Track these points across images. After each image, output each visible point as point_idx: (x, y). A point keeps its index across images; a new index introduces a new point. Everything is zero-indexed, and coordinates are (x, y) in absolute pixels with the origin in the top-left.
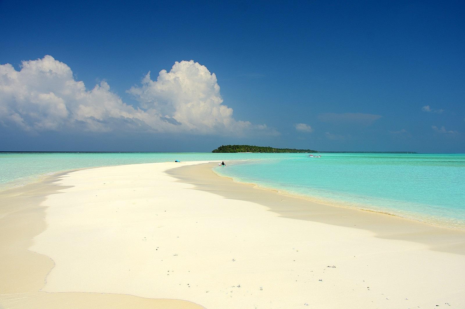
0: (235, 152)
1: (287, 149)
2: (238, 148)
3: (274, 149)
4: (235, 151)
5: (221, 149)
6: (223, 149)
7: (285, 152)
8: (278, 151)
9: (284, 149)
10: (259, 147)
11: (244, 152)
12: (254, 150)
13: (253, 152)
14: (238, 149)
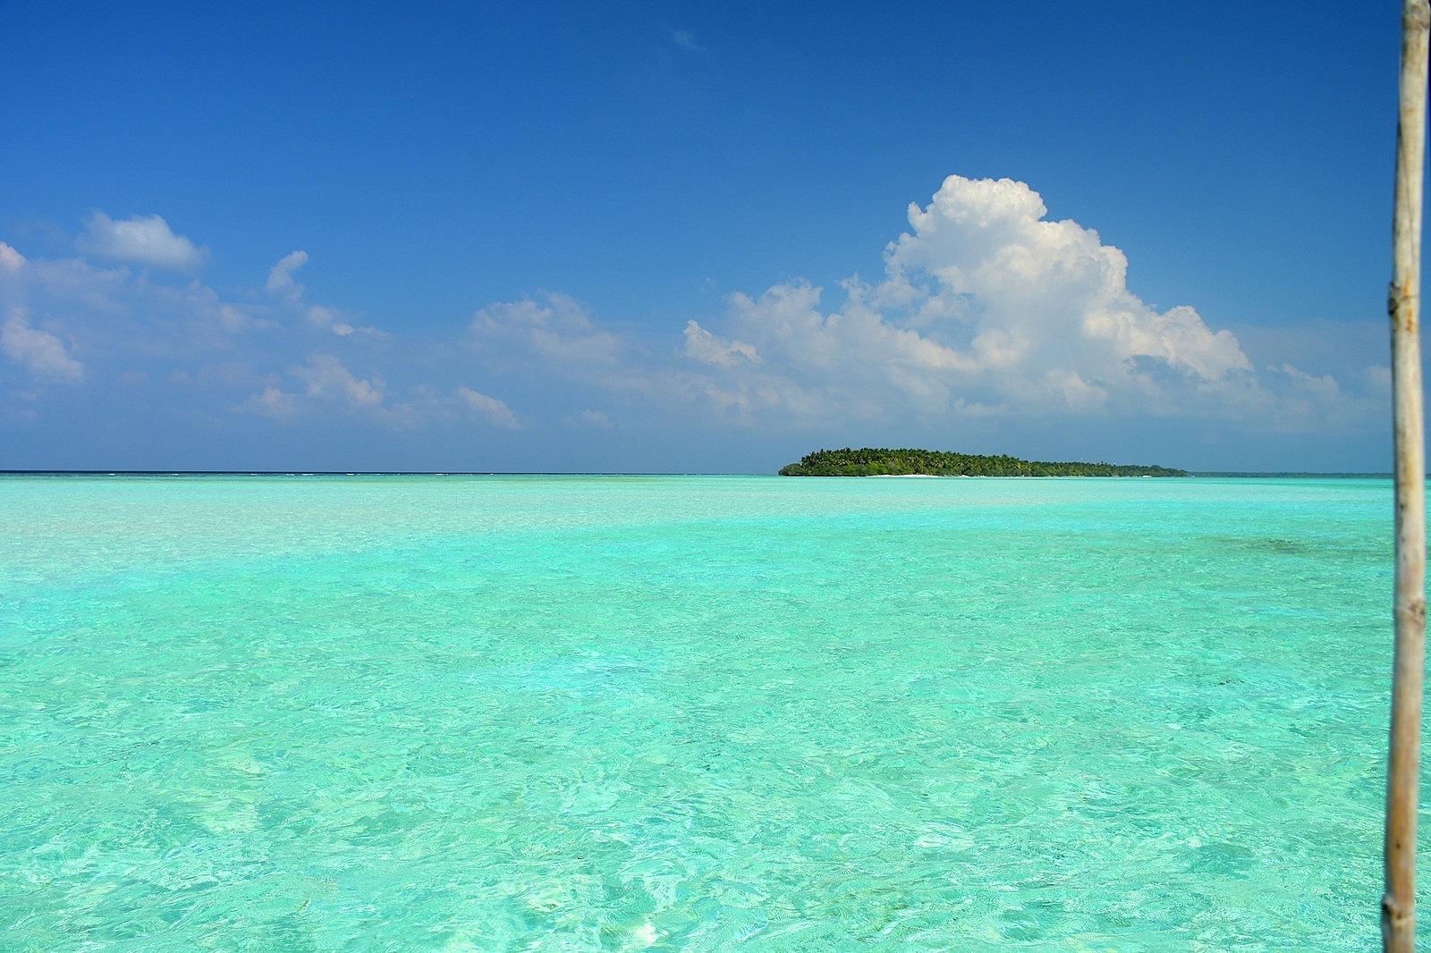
0: (862, 474)
1: (1075, 464)
2: (878, 458)
3: (1022, 463)
4: (864, 468)
5: (812, 464)
6: (817, 465)
7: (1067, 474)
8: (1038, 469)
9: (1061, 465)
10: (965, 458)
11: (900, 472)
12: (940, 466)
13: (938, 473)
14: (875, 465)
